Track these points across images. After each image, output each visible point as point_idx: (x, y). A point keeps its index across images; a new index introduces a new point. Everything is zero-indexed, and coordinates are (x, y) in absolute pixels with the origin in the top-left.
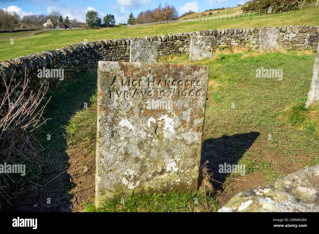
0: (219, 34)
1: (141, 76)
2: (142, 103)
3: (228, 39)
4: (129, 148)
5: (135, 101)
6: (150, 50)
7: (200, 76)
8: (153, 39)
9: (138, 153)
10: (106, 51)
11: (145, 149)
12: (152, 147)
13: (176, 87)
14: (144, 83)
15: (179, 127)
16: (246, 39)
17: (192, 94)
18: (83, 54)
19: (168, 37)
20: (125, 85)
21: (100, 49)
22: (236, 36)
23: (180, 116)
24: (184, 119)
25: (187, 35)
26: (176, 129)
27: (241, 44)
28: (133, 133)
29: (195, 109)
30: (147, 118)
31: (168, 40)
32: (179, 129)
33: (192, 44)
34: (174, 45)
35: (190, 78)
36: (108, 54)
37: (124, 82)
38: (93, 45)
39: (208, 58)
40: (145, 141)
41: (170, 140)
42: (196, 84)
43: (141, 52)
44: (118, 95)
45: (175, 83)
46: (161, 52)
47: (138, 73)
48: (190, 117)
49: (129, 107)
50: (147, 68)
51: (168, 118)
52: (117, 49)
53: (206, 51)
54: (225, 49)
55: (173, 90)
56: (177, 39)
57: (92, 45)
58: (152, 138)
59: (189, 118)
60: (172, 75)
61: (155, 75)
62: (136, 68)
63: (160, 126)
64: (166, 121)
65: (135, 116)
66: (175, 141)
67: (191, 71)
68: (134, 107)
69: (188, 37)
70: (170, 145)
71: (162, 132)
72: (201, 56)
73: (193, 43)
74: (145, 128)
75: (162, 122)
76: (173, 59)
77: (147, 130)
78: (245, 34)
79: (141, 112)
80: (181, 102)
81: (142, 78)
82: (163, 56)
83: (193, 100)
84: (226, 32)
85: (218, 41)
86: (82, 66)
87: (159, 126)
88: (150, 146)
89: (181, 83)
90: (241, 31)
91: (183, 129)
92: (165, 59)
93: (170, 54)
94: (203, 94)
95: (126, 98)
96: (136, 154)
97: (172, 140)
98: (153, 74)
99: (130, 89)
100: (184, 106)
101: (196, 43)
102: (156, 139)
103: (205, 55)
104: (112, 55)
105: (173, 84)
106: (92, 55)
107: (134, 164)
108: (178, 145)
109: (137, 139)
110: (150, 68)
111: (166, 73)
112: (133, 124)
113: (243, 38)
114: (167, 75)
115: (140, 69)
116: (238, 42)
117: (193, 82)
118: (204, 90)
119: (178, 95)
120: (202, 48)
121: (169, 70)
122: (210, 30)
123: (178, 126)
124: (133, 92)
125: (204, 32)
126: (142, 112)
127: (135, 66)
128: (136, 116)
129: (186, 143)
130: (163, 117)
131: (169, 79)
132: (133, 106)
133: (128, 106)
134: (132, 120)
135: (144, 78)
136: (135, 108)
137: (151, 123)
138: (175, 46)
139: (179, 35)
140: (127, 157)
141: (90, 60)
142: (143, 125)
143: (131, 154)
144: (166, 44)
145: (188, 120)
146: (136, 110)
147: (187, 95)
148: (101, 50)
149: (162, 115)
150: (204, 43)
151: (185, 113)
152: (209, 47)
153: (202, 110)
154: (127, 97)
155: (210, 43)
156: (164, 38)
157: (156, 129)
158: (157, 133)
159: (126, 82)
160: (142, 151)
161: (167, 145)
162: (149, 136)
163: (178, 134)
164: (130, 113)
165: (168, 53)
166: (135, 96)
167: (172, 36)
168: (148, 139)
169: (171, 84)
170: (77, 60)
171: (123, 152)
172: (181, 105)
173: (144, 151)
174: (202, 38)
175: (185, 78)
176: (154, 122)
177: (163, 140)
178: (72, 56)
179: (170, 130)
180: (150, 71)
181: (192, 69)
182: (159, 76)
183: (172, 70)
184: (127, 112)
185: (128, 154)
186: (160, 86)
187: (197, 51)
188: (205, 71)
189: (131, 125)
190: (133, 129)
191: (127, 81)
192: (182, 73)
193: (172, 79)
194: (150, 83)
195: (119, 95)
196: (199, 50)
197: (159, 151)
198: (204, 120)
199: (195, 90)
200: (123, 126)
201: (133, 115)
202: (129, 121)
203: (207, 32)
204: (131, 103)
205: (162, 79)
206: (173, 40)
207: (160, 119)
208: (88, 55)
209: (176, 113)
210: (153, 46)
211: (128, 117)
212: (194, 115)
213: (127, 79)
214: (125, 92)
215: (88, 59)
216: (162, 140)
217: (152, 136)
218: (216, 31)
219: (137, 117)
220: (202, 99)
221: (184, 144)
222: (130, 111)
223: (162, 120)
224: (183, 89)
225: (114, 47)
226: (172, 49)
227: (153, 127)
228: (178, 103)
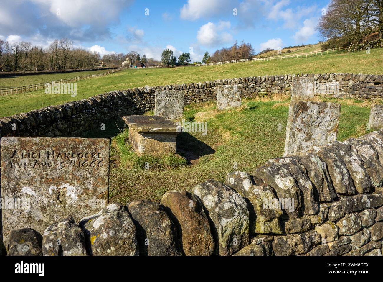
0: (259, 81)
1: (40, 150)
2: (43, 173)
3: (268, 86)
4: (32, 212)
5: (35, 171)
6: (175, 99)
7: (100, 149)
8: (189, 86)
9: (41, 216)
10: (140, 98)
11: (48, 213)
12: (55, 212)
13: (76, 159)
14: (44, 156)
15: (82, 194)
16: (287, 86)
17: (93, 165)
18: (114, 103)
19: (206, 84)
20: (25, 157)
21: (134, 97)
22: (276, 83)
23: (82, 184)
24: (86, 187)
25: (225, 82)
26: (79, 196)
27: (281, 92)
28: (35, 199)
29: (97, 178)
30: (48, 186)
31: (205, 87)
32: (82, 196)
33: (219, 94)
34: (211, 92)
35: (90, 151)
36: (141, 101)
37: (24, 155)
38: (126, 93)
39: (236, 108)
40: (48, 206)
41: (74, 205)
42: (96, 156)
43: (166, 101)
44: (19, 166)
45: (74, 155)
46: (197, 99)
47: (37, 147)
48: (93, 185)
49: (30, 176)
50: (46, 143)
51: (70, 186)
52: (152, 96)
53: (234, 101)
54: (264, 96)
55: (73, 162)
56: (215, 86)
57: (125, 93)
58: (54, 204)
59: (91, 186)
60: (71, 148)
61: (54, 149)
62: (34, 143)
63: (62, 193)
64: (67, 189)
65: (37, 184)
66: (78, 207)
67: (90, 144)
68: (35, 177)
69: (226, 83)
70: (73, 211)
71: (65, 198)
72: (229, 105)
73: (220, 92)
74: (47, 195)
75: (64, 189)
76: (209, 106)
77: (49, 196)
78: (286, 81)
79: (42, 181)
80: (82, 172)
81: (41, 151)
82: (199, 103)
83: (95, 170)
84: (267, 79)
85: (257, 88)
86: (111, 114)
87: (61, 193)
88: (53, 210)
89: (81, 155)
90: (282, 78)
91: (86, 196)
92: (201, 106)
93: (207, 100)
94: (105, 165)
95: (27, 169)
96: (39, 217)
97: (76, 206)
98: (52, 148)
99: (30, 161)
100: (86, 175)
101: (223, 92)
102: (58, 205)
103: (233, 104)
104: (146, 102)
105: (72, 156)
106: (125, 103)
107: (38, 226)
108: (82, 210)
109: (40, 204)
110: (48, 143)
111: (65, 147)
112: (34, 191)
113: (284, 85)
114: (65, 149)
115: (38, 144)
116: (278, 89)
117: (93, 154)
118: (105, 162)
119: (79, 166)
120: (230, 97)
121: (68, 144)
122: (250, 77)
123: (80, 193)
124: (33, 163)
125: (244, 78)
126: (43, 180)
127: (33, 141)
128: (38, 184)
129: (90, 209)
130: (65, 185)
131: (68, 152)
132: (34, 175)
133: (28, 175)
134: (34, 188)
135: (43, 152)
136: (36, 177)
137: (53, 190)
138: (212, 93)
139: (217, 82)
140: (30, 220)
141: (122, 108)
142: (45, 192)
143: (34, 217)
144: (203, 91)
145: (91, 188)
146: (37, 178)
147: (88, 165)
148: (135, 98)
149: (63, 184)
150: (232, 93)
151: (86, 182)
152: (237, 96)
153: (105, 180)
154: (28, 167)
155: (239, 93)
156: (202, 85)
157: (58, 196)
158: (60, 199)
159: (26, 155)
160: (45, 215)
161: (71, 211)
162: (52, 202)
163: (81, 200)
164: (31, 182)
165: (205, 100)
166: (35, 167)
167: (210, 83)
168: (50, 205)
169: (70, 156)
170: (105, 109)
171: (27, 215)
172: (82, 175)
173: (48, 215)
175: (85, 151)
176: (56, 190)
177: (66, 206)
178: (101, 105)
179: (72, 197)
180: (48, 146)
181: (91, 143)
182: (58, 150)
183: (70, 144)
184: (28, 181)
185: (32, 217)
186: (59, 158)
187: (224, 100)
188: (105, 144)
189: (33, 192)
190: (34, 195)
191: (27, 154)
192: (81, 146)
193: (71, 152)
194: (49, 155)
196: (226, 99)
197: (62, 216)
198: (108, 189)
199: (96, 162)
200: (25, 192)
201: (35, 183)
202: (31, 188)
203: (246, 79)
204: (32, 173)
205: (61, 152)
206: (210, 87)
207: (62, 187)
208: (120, 102)
209: (77, 182)
210: (178, 95)
211: (30, 185)
212: (96, 183)
213: (27, 152)
214: (25, 163)
215: (119, 107)
216: (65, 205)
217: (54, 202)
218: (256, 77)
219: (38, 185)
220: (104, 169)
221: (89, 209)
222: (31, 180)
223: (64, 187)
224: (84, 161)
225: (148, 94)
226: (209, 96)
227: (55, 193)
228: (80, 173)
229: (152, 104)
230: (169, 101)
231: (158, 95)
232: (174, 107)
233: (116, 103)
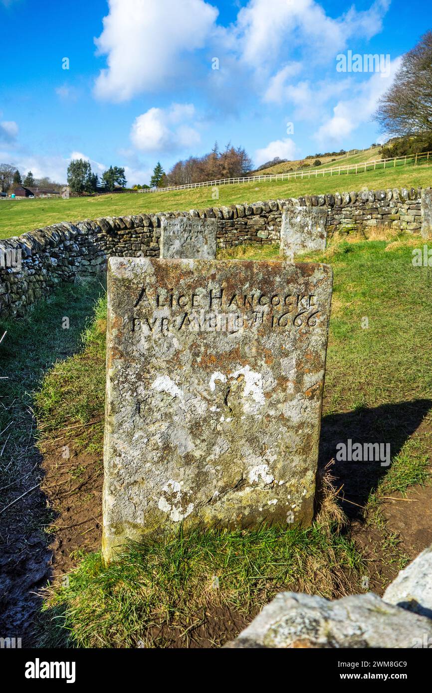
0: (339, 203)
1: (195, 288)
2: (198, 342)
3: (357, 213)
4: (173, 435)
5: (184, 337)
6: (200, 236)
7: (315, 286)
8: (205, 215)
9: (191, 446)
10: (110, 239)
11: (205, 437)
12: (219, 433)
13: (266, 308)
14: (202, 301)
15: (274, 390)
16: (393, 211)
17: (299, 322)
18: (66, 247)
19: (237, 209)
20: (163, 306)
21: (99, 235)
22: (372, 206)
23: (276, 367)
24: (283, 374)
25: (273, 206)
26: (267, 395)
27: (383, 223)
28: (180, 405)
29: (305, 353)
30: (208, 373)
31: (235, 216)
32: (274, 396)
33: (286, 224)
34: (247, 227)
35: (295, 290)
36: (114, 246)
37: (161, 299)
38: (85, 227)
39: (317, 252)
40: (205, 420)
41: (256, 417)
42: (307, 301)
43: (182, 240)
44: (149, 326)
45: (265, 300)
46: (222, 240)
47: (189, 280)
48: (296, 370)
49: (172, 350)
50: (208, 270)
51: (252, 373)
52: (134, 236)
53: (313, 238)
54: (350, 232)
55: (260, 315)
56: (254, 215)
57: (83, 229)
58: (218, 414)
59: (293, 371)
60: (259, 284)
61: (224, 284)
62: (185, 270)
63: (235, 390)
64: (246, 379)
65: (184, 368)
66: (265, 420)
67: (297, 274)
68: (182, 351)
69: (275, 209)
70: (255, 429)
71: (239, 401)
72: (304, 246)
73: (288, 220)
74: (205, 394)
75: (240, 379)
76: (246, 255)
77: (209, 398)
78: (391, 202)
79: (196, 361)
80: (277, 339)
81: (197, 290)
82: (226, 248)
83: (302, 335)
84: (353, 199)
85: (336, 217)
86: (63, 271)
87: (233, 388)
88: (214, 430)
89: (276, 299)
90: (382, 196)
91: (281, 395)
92: (230, 255)
93: (241, 243)
94: (322, 322)
95: (166, 333)
96: (186, 447)
97: (260, 417)
98: (220, 282)
99: (173, 314)
100: (284, 346)
101: (294, 220)
102: (226, 417)
103: (311, 245)
104: (124, 247)
105: (259, 302)
106: (84, 249)
107: (182, 469)
108: (272, 427)
109: (188, 416)
110: (213, 271)
111: (246, 280)
112: (179, 385)
113: (386, 210)
114: (247, 285)
115: (193, 273)
116: (377, 219)
117: (300, 297)
118: (323, 314)
119: (271, 325)
120: (305, 231)
121: (252, 273)
122: (320, 196)
123: (270, 388)
124: (179, 319)
125: (308, 198)
126: (199, 359)
127: (183, 266)
128: (187, 368)
129: (288, 424)
130: (241, 370)
131: (251, 293)
132: (180, 349)
133: (168, 348)
134: (178, 378)
135: (201, 291)
136: (185, 353)
137: (217, 382)
138: (250, 228)
140: (167, 455)
141: (79, 259)
142: (201, 388)
143: (176, 447)
144: (233, 225)
145: (292, 374)
146: (187, 356)
147: (289, 324)
148: (101, 238)
149: (238, 367)
150: (310, 222)
151: (284, 362)
152: (319, 229)
153: (320, 355)
154: (168, 330)
155: (322, 222)
156: (229, 212)
157: (227, 396)
158: (229, 404)
159: (166, 299)
160: (198, 442)
161: (250, 429)
162: (214, 411)
163: (271, 405)
164: (175, 362)
165: (237, 242)
166: (183, 327)
167: (245, 209)
168: (210, 417)
169: (255, 301)
170: (53, 259)
171: (160, 444)
172: (277, 345)
173: (204, 441)
174: (306, 211)
175: (285, 291)
176: (223, 381)
177: (242, 418)
178: (44, 251)
179: (254, 397)
180: (213, 277)
181: (299, 271)
182: (231, 287)
183: (257, 274)
184: (168, 362)
185: (171, 448)
186: (233, 307)
187: (295, 236)
188: (324, 275)
189: (176, 387)
190: (179, 396)
191: (167, 297)
192: (278, 279)
193: (257, 293)
194: (213, 300)
195: (151, 325)
196: (299, 234)
197: (232, 441)
198: (324, 376)
199: (305, 314)
200: (159, 389)
201: (180, 366)
202: (172, 379)
203: (313, 199)
204: (175, 341)
205: (237, 292)
206: (245, 216)
207: (235, 375)
208: (76, 247)
209: (266, 362)
210: (206, 228)
211: (170, 372)
212: (303, 365)
213: (167, 292)
214: (163, 319)
215: (74, 256)
216: (239, 417)
217: (218, 410)
218: (332, 196)
219: (187, 372)
220: (320, 332)
221: (285, 425)
222: (173, 359)
223: (240, 375)
224: (281, 312)
225: (127, 231)
226: (243, 233)
227: (221, 390)
228: (271, 342)
229: (135, 250)
230: (189, 240)
231: (168, 228)
232: (198, 251)
233: (68, 249)
